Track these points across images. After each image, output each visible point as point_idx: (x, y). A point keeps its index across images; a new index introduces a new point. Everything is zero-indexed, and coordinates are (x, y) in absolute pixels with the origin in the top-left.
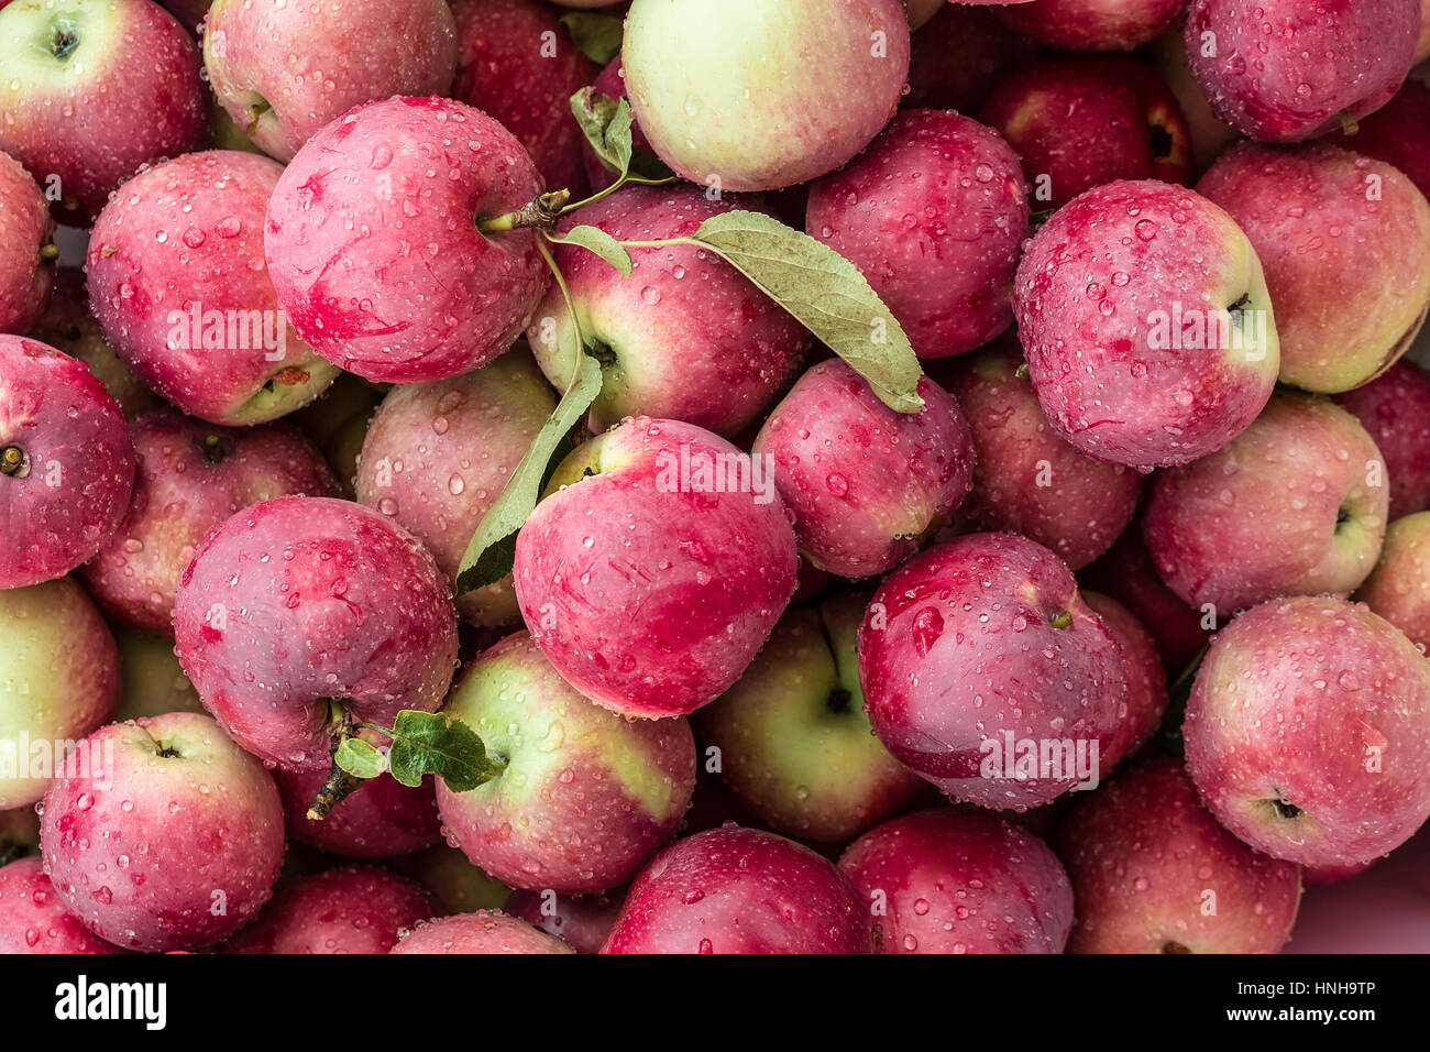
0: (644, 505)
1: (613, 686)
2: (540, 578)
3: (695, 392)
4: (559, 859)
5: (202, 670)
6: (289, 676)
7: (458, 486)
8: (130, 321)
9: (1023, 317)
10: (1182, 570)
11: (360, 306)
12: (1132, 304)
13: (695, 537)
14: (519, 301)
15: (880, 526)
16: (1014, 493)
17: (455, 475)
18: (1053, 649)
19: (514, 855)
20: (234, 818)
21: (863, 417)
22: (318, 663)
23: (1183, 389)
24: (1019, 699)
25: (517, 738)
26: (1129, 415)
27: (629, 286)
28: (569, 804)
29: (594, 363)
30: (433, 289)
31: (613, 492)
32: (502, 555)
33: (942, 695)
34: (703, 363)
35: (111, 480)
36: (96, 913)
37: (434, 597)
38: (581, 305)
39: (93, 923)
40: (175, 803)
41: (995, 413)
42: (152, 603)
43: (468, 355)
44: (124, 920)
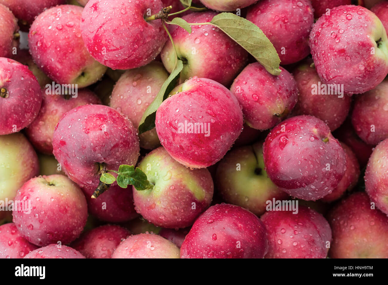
0: (195, 99)
1: (186, 156)
2: (163, 123)
3: (212, 70)
4: (170, 214)
5: (60, 155)
6: (86, 154)
7: (140, 102)
8: (40, 53)
9: (312, 46)
10: (363, 130)
11: (108, 42)
12: (345, 38)
13: (210, 109)
14: (157, 42)
15: (269, 110)
16: (311, 105)
17: (139, 99)
18: (322, 147)
19: (156, 213)
20: (71, 203)
21: (263, 77)
22: (95, 150)
23: (362, 64)
24: (312, 162)
25: (157, 177)
26: (345, 74)
27: (191, 38)
28: (173, 196)
29: (181, 62)
30: (130, 36)
31: (185, 96)
32: (152, 118)
33: (288, 161)
34: (214, 61)
35: (34, 99)
36: (28, 233)
37: (131, 132)
38: (177, 45)
39: (28, 237)
40: (52, 198)
41: (305, 80)
42: (47, 142)
43: (142, 58)
44: (37, 235)
